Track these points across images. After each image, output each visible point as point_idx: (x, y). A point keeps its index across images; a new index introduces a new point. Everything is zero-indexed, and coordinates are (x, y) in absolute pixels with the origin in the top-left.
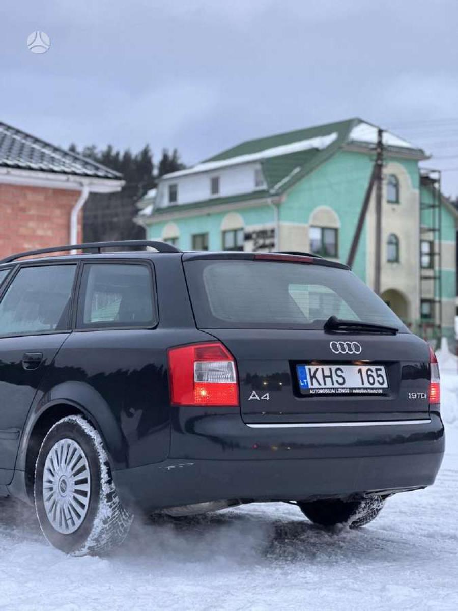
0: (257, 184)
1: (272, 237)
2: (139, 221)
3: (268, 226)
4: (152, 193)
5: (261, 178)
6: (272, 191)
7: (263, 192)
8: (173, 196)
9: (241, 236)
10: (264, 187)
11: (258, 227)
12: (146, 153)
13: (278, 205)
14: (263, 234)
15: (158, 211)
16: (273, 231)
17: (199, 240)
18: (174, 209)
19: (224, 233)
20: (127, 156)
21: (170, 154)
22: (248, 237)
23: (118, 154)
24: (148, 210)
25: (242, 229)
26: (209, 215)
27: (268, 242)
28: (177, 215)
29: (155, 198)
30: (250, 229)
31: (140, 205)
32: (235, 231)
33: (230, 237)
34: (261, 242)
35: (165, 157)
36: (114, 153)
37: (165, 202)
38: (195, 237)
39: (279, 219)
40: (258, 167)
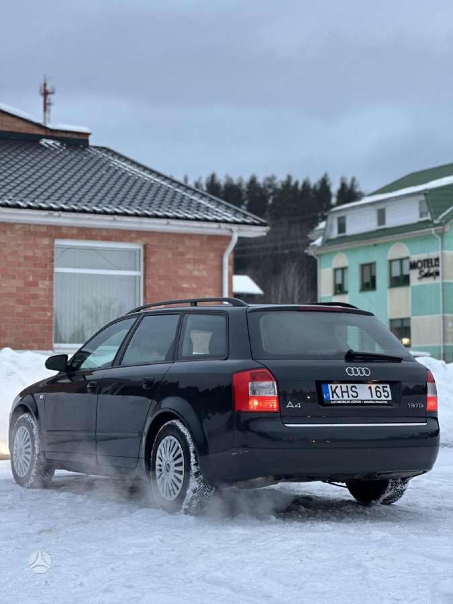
0: (421, 216)
1: (437, 265)
2: (310, 252)
3: (433, 255)
4: (322, 225)
5: (426, 209)
6: (436, 222)
7: (427, 221)
8: (342, 228)
9: (406, 265)
10: (429, 218)
11: (423, 256)
12: (324, 183)
13: (442, 234)
14: (428, 262)
15: (328, 242)
16: (437, 259)
17: (367, 269)
18: (343, 240)
19: (391, 261)
20: (306, 185)
21: (349, 182)
22: (413, 266)
23: (297, 184)
24: (318, 242)
25: (408, 258)
26: (375, 245)
27: (432, 270)
28: (345, 246)
29: (325, 229)
30: (414, 258)
31: (311, 236)
32: (401, 260)
33: (396, 266)
34: (426, 270)
35: (343, 185)
36: (293, 183)
37: (335, 234)
38: (363, 266)
39: (443, 248)
40: (422, 198)
